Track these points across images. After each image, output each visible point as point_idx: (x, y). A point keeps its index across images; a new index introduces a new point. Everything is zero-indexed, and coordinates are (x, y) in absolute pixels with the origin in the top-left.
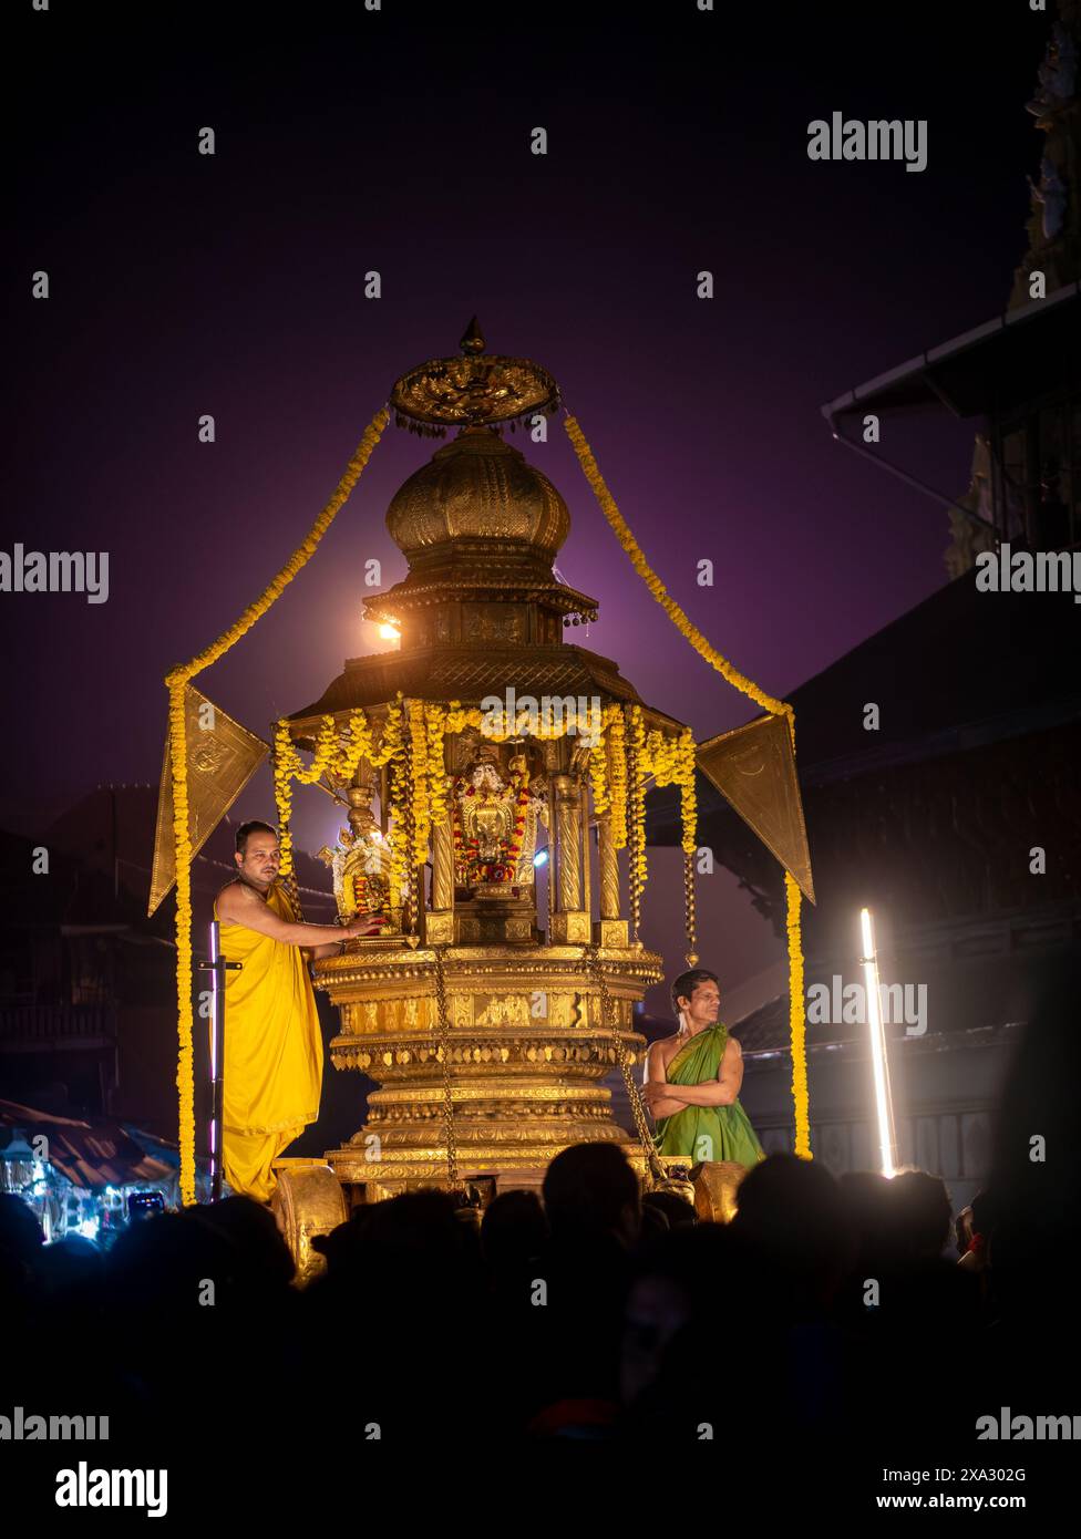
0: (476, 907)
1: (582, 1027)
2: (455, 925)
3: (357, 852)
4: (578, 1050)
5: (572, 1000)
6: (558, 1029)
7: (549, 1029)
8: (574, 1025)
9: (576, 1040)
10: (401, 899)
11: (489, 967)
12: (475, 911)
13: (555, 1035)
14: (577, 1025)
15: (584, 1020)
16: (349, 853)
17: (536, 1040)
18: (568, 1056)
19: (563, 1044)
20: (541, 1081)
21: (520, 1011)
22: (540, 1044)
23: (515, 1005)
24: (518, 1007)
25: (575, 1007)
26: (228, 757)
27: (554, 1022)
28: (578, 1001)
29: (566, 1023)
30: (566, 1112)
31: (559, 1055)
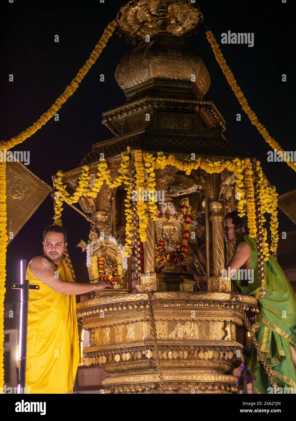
0: (164, 276)
1: (228, 340)
2: (157, 281)
3: (99, 244)
4: (226, 353)
5: (221, 325)
6: (215, 341)
7: (210, 341)
8: (223, 338)
9: (224, 347)
10: (123, 271)
12: (164, 278)
13: (213, 344)
14: (225, 339)
15: (229, 336)
16: (95, 245)
17: (203, 347)
18: (221, 356)
19: (218, 349)
20: (203, 371)
21: (194, 331)
22: (205, 349)
23: (191, 327)
24: (192, 328)
25: (224, 329)
26: (29, 191)
27: (213, 337)
28: (225, 326)
29: (220, 337)
30: (218, 389)
31: (216, 355)
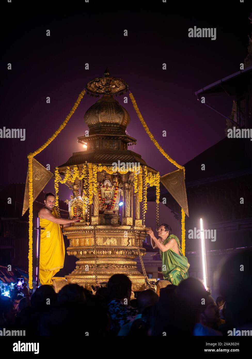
0: (104, 215)
1: (130, 246)
2: (99, 220)
3: (75, 201)
4: (129, 252)
5: (127, 239)
6: (124, 246)
7: (122, 246)
8: (128, 245)
9: (128, 249)
10: (85, 213)
11: (107, 230)
12: (104, 216)
13: (123, 248)
14: (129, 246)
15: (130, 244)
16: (72, 201)
17: (118, 249)
18: (126, 253)
19: (125, 250)
20: (119, 259)
21: (114, 242)
22: (119, 250)
23: (113, 240)
24: (114, 241)
25: (128, 241)
26: (43, 176)
29: (126, 245)
30: (125, 267)
31: (124, 253)
